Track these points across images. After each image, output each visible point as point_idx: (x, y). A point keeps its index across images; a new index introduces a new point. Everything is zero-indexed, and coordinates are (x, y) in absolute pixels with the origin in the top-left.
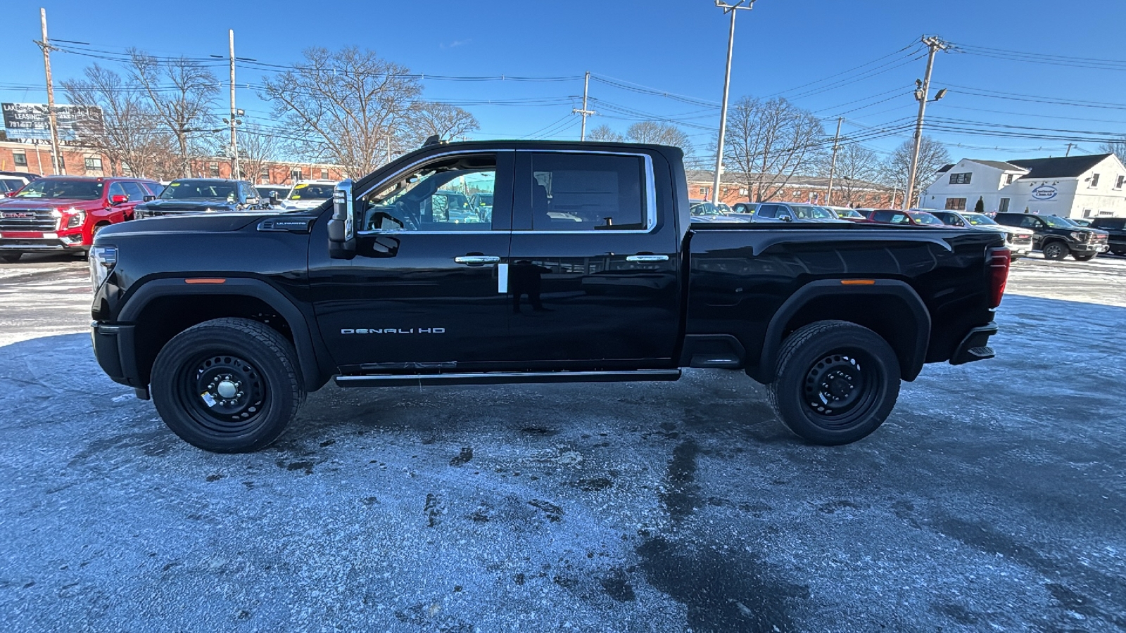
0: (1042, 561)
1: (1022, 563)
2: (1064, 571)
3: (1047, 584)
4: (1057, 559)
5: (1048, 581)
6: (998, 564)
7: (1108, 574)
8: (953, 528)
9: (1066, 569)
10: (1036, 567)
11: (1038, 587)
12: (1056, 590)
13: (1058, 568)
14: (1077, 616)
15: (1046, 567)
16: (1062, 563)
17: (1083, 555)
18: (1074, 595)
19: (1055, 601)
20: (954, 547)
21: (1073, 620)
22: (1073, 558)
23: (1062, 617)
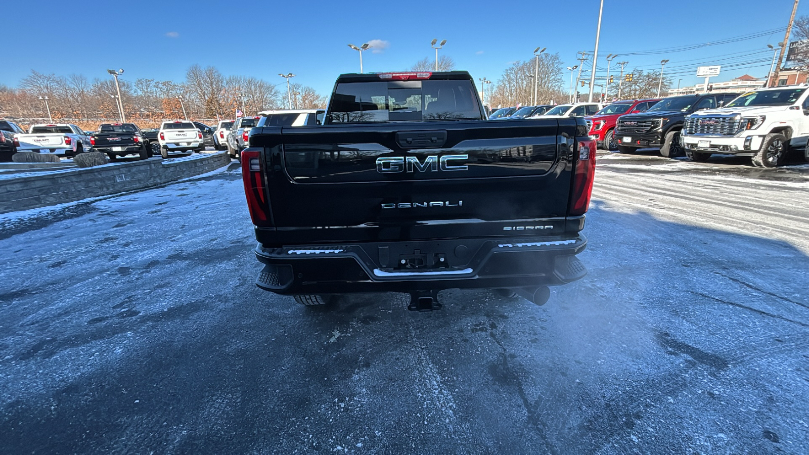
0: (148, 320)
1: (155, 314)
2: (137, 323)
3: (140, 313)
4: (143, 326)
5: (141, 314)
6: (163, 306)
7: (116, 335)
8: (194, 307)
9: (136, 324)
10: (149, 316)
11: (143, 310)
12: (136, 313)
13: (140, 322)
14: (123, 310)
15: (144, 320)
16: (139, 326)
17: (132, 336)
18: (128, 316)
19: (134, 309)
20: (185, 301)
21: (124, 308)
22: (136, 332)
23: (129, 307)
